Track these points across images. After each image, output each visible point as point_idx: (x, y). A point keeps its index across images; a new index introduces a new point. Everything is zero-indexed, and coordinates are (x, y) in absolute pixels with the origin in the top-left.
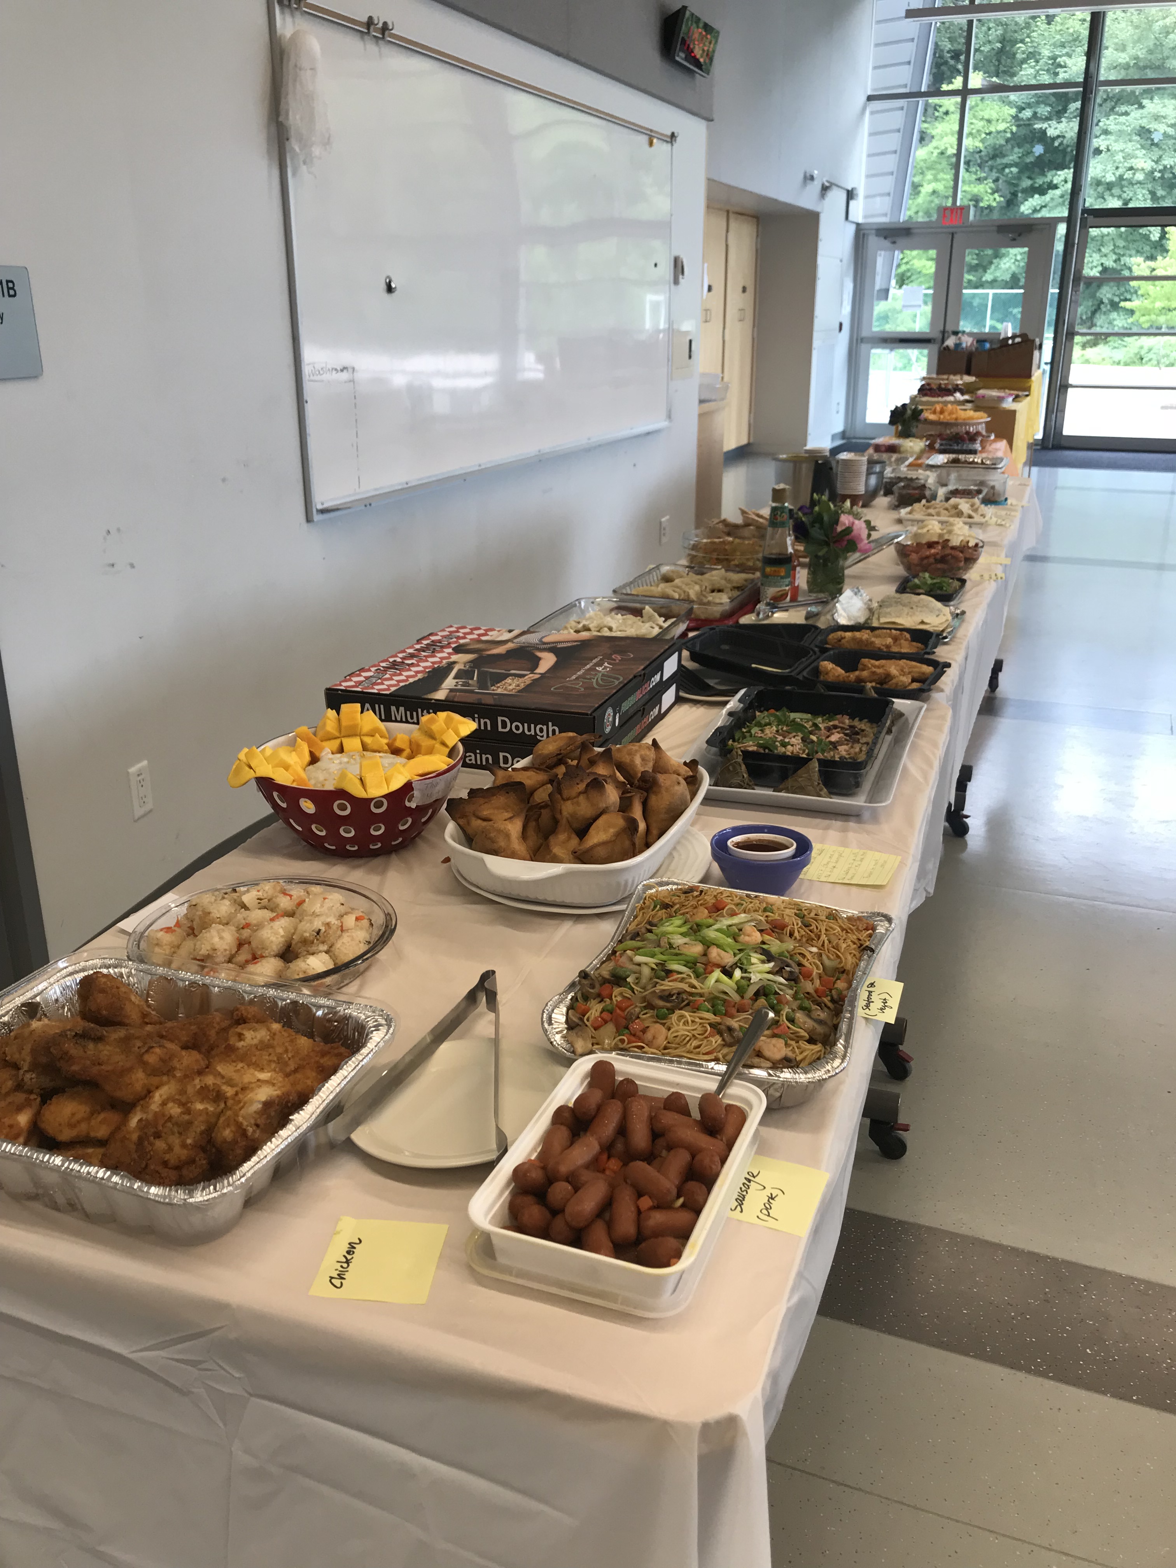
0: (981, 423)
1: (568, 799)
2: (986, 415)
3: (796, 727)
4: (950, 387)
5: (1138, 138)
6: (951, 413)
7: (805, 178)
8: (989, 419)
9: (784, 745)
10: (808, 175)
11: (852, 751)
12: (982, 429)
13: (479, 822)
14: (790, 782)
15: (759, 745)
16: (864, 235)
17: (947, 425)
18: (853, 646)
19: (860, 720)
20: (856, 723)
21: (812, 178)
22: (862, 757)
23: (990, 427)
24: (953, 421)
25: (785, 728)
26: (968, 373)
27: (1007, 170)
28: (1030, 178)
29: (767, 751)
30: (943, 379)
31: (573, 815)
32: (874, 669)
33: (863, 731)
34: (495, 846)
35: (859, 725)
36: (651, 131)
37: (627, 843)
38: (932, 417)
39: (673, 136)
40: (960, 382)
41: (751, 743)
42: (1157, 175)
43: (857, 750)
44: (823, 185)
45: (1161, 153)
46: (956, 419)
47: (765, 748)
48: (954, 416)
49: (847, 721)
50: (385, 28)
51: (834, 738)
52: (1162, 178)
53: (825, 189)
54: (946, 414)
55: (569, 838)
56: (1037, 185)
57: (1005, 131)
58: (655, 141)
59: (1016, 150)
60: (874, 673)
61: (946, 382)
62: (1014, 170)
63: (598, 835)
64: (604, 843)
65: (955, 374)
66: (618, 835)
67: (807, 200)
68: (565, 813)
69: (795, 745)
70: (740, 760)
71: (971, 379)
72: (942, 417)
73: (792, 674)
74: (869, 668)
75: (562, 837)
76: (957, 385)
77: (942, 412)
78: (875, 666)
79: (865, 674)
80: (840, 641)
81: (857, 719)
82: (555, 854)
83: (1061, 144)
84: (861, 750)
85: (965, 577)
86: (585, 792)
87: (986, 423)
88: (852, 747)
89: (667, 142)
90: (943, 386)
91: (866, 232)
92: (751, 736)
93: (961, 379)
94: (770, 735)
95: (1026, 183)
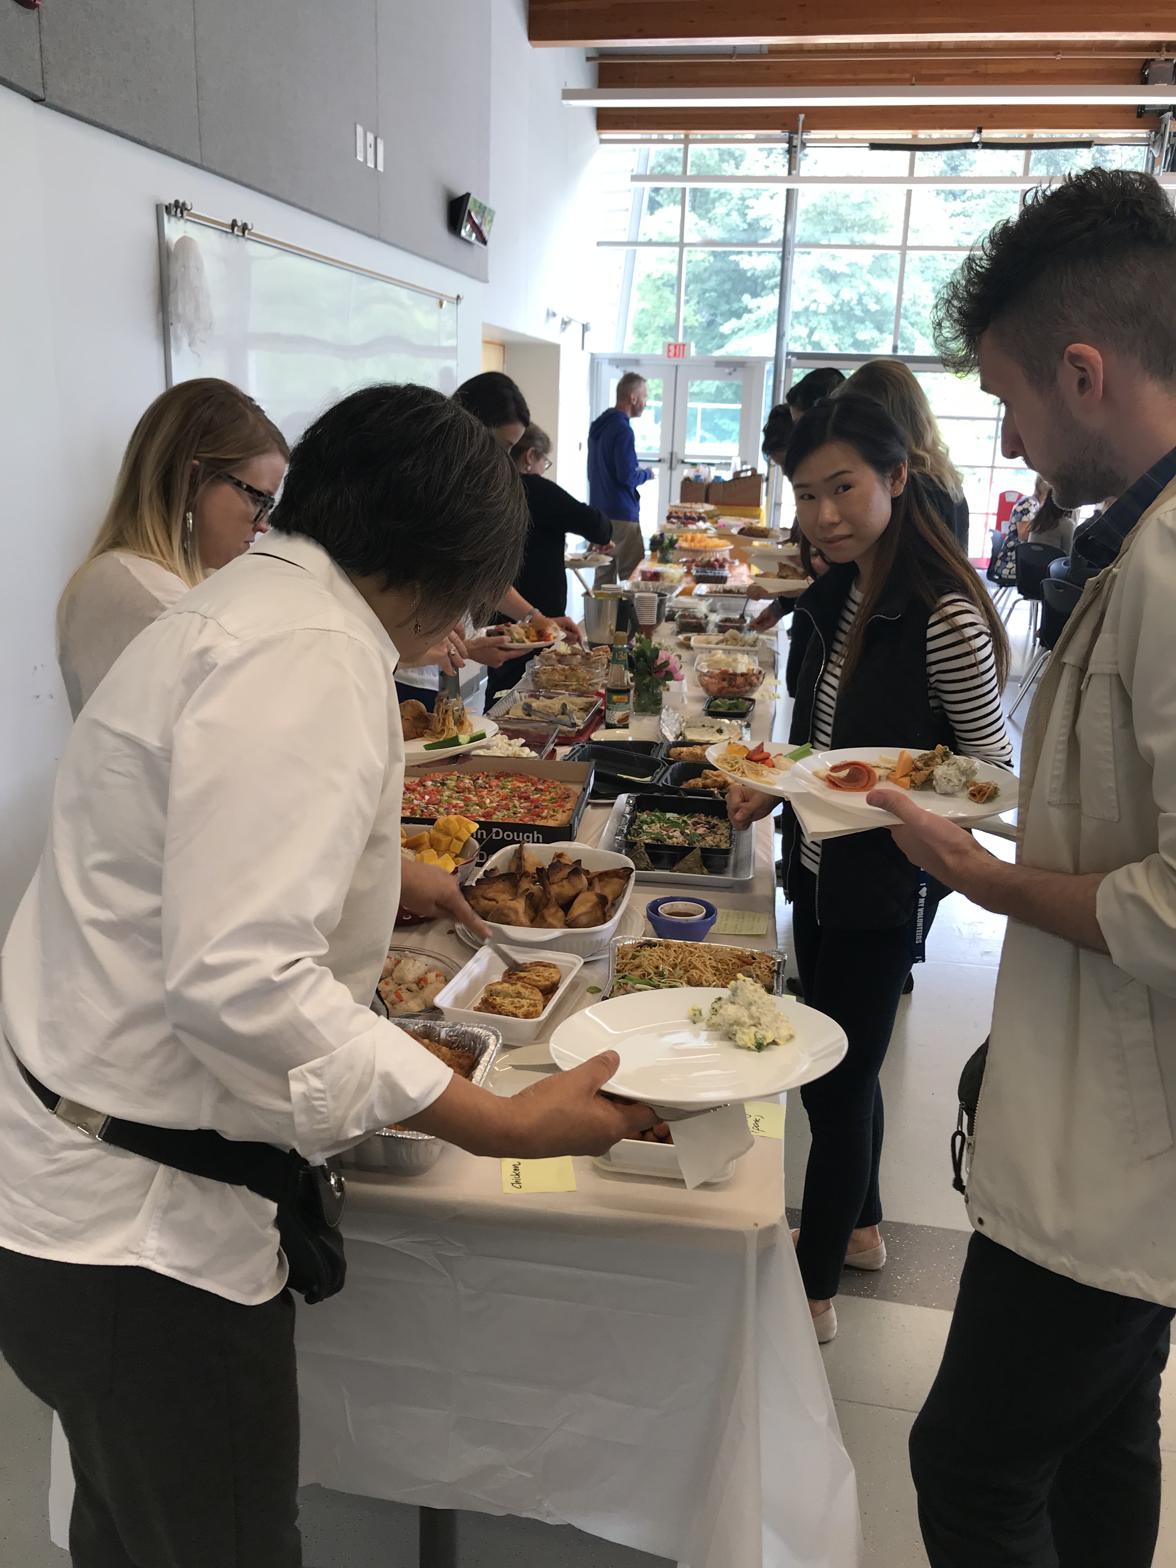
0: (726, 550)
1: (553, 884)
2: (729, 543)
3: (674, 824)
4: (694, 516)
5: (819, 275)
6: (700, 541)
7: (548, 314)
8: (732, 547)
9: (670, 838)
10: (550, 312)
11: (715, 840)
12: (727, 555)
13: (486, 902)
14: (681, 864)
15: (653, 839)
16: (598, 363)
17: (696, 552)
18: (689, 759)
19: (712, 817)
20: (709, 819)
21: (554, 315)
22: (724, 846)
23: (734, 554)
24: (702, 549)
25: (665, 825)
26: (707, 501)
27: (707, 295)
28: (727, 303)
29: (659, 843)
30: (687, 508)
31: (559, 895)
32: (716, 778)
33: (717, 825)
34: (509, 920)
35: (715, 821)
36: (442, 295)
37: (599, 913)
38: (685, 545)
39: (458, 297)
40: (701, 510)
41: (645, 837)
42: (837, 308)
43: (718, 839)
44: (563, 320)
45: (839, 288)
46: (705, 547)
47: (658, 840)
48: (703, 544)
49: (703, 818)
50: (244, 228)
51: (701, 831)
52: (841, 310)
53: (565, 323)
54: (696, 542)
55: (557, 911)
56: (733, 309)
57: (703, 261)
58: (445, 303)
59: (714, 278)
60: (715, 781)
61: (689, 510)
62: (713, 294)
63: (580, 909)
64: (585, 914)
65: (696, 502)
66: (593, 907)
67: (548, 333)
68: (552, 893)
69: (677, 838)
70: (643, 850)
71: (709, 507)
72: (693, 544)
73: (654, 782)
74: (711, 778)
75: (553, 910)
76: (700, 514)
77: (693, 540)
78: (715, 776)
79: (708, 781)
80: (679, 754)
81: (710, 816)
82: (550, 923)
83: (753, 275)
84: (721, 840)
85: (752, 697)
86: (568, 878)
87: (731, 550)
88: (714, 838)
89: (453, 303)
90: (689, 514)
91: (600, 361)
92: (643, 831)
93: (703, 508)
94: (656, 831)
95: (725, 307)
